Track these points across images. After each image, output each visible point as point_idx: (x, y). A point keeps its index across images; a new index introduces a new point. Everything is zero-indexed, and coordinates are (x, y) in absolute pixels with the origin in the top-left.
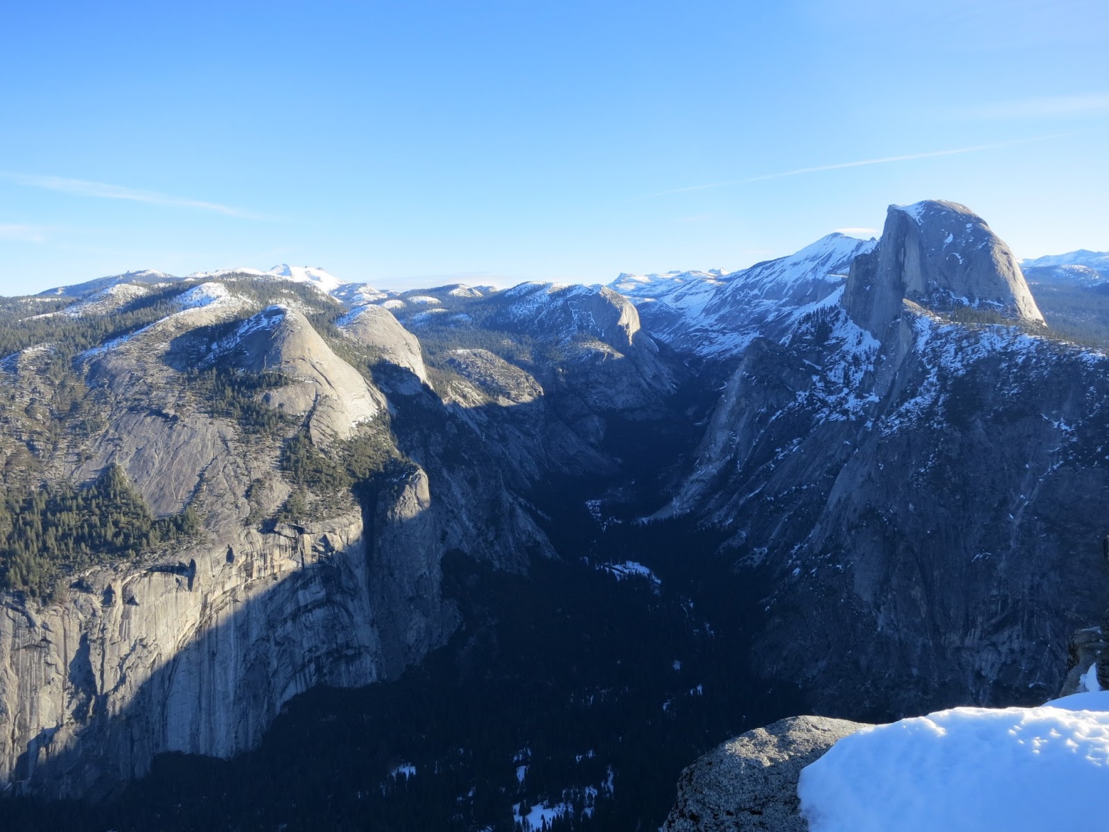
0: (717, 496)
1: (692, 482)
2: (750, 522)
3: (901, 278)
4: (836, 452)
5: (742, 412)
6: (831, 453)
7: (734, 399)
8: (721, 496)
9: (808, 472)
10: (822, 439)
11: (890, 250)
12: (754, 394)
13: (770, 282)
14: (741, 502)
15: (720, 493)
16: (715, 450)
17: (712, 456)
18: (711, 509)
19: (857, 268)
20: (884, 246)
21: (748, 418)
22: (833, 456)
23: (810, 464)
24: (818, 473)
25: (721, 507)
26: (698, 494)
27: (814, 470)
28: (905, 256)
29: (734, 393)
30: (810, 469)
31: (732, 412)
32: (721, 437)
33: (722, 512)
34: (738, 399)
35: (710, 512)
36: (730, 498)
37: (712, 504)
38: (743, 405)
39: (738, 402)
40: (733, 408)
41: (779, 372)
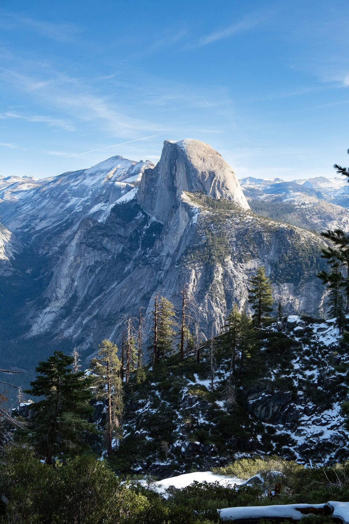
0: (66, 321)
1: (45, 314)
2: (92, 334)
3: (173, 184)
4: (144, 286)
5: (77, 267)
6: (141, 287)
7: (72, 258)
8: (68, 320)
9: (128, 300)
10: (136, 279)
11: (166, 167)
12: (86, 254)
13: (76, 186)
14: (84, 322)
15: (68, 318)
16: (61, 292)
17: (59, 295)
18: (62, 329)
19: (146, 177)
20: (163, 164)
21: (82, 270)
22: (143, 288)
23: (129, 294)
24: (134, 300)
25: (69, 327)
26: (51, 321)
27: (132, 298)
28: (176, 171)
29: (72, 254)
30: (129, 297)
31: (71, 266)
32: (64, 283)
33: (71, 330)
34: (75, 258)
35: (62, 331)
36: (74, 321)
37: (63, 325)
38: (79, 261)
39: (75, 260)
40: (72, 263)
41: (101, 241)
